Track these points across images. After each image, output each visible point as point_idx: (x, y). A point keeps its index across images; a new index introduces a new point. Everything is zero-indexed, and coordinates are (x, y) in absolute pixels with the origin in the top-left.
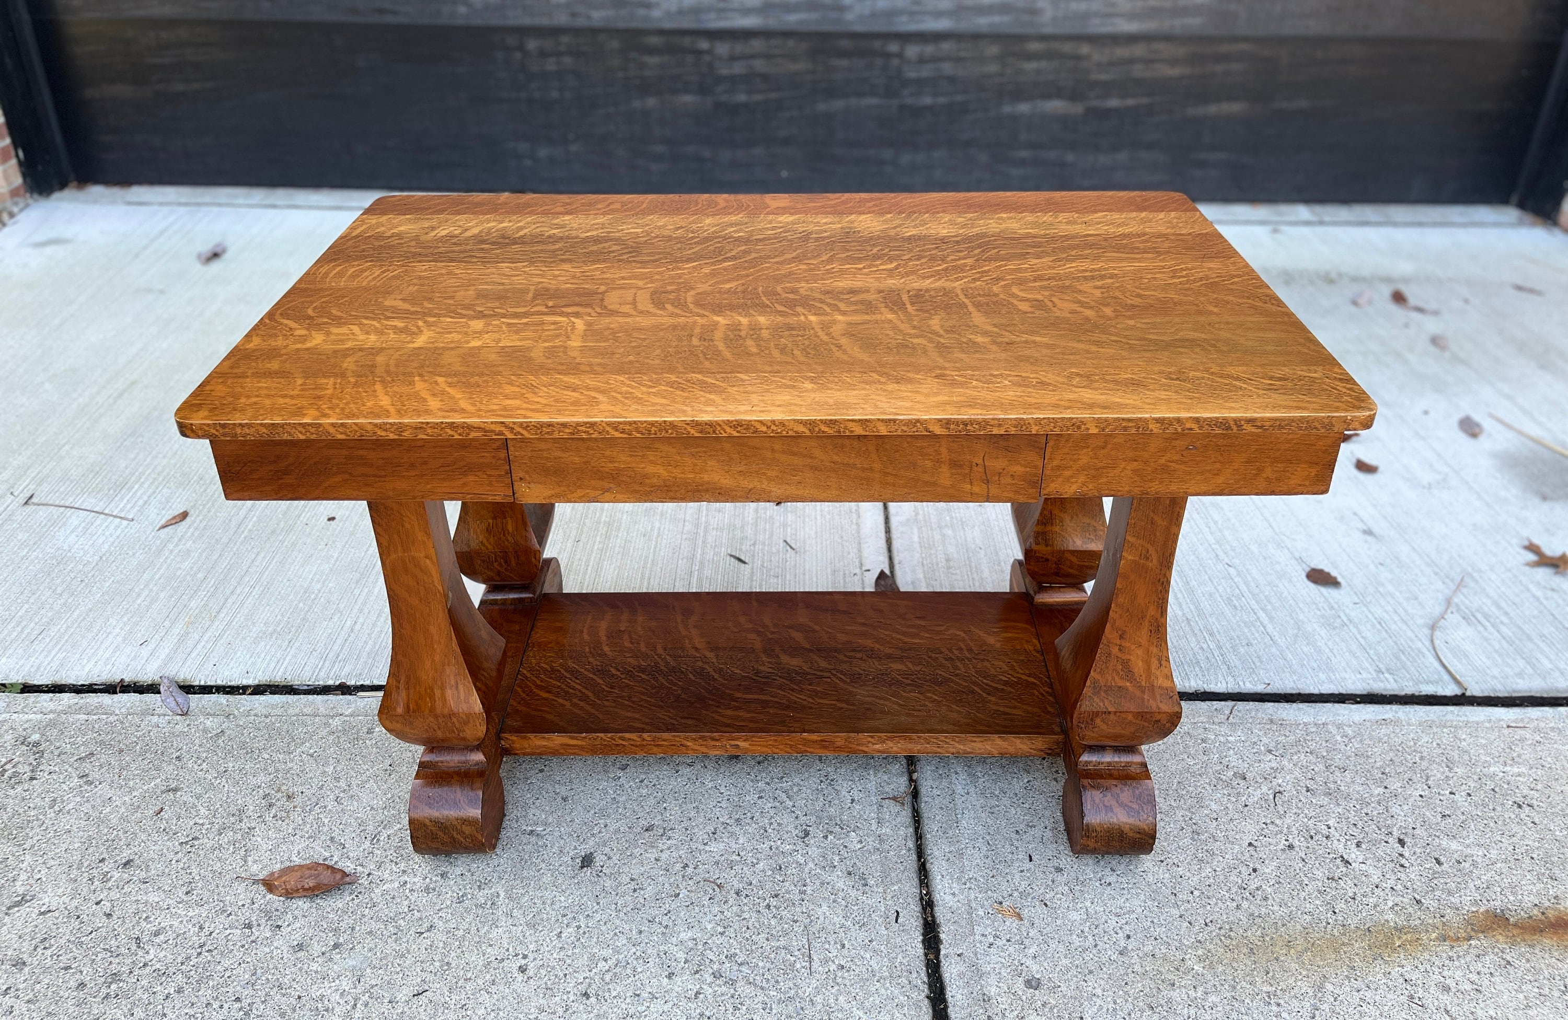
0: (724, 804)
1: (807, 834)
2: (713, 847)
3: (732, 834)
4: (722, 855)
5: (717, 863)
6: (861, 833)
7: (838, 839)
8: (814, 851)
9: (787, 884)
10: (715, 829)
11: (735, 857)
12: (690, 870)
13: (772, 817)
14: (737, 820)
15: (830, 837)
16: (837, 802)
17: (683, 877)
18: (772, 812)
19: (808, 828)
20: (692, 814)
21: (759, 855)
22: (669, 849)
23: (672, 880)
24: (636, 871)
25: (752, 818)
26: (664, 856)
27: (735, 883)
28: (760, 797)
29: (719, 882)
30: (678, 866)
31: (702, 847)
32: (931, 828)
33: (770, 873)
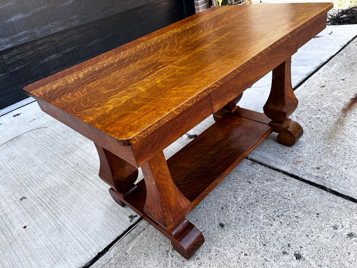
0: (228, 191)
1: (250, 182)
2: (239, 199)
3: (238, 194)
4: (243, 199)
5: (244, 201)
6: (257, 173)
7: (256, 178)
8: (256, 183)
9: (261, 192)
10: (234, 196)
11: (246, 197)
12: (242, 207)
13: (240, 185)
14: (235, 191)
15: (254, 179)
16: (245, 173)
17: (243, 209)
18: (238, 184)
19: (248, 181)
20: (225, 198)
21: (249, 193)
22: (232, 208)
23: (242, 212)
24: (234, 217)
25: (236, 189)
26: (233, 209)
27: (253, 201)
28: (232, 184)
29: (250, 203)
30: (239, 208)
31: (237, 201)
32: (266, 162)
33: (255, 193)
